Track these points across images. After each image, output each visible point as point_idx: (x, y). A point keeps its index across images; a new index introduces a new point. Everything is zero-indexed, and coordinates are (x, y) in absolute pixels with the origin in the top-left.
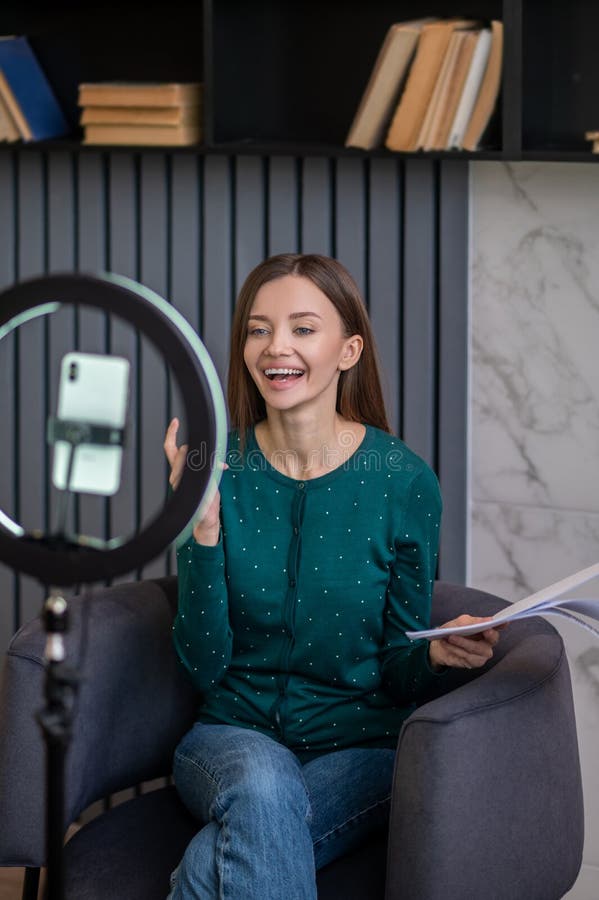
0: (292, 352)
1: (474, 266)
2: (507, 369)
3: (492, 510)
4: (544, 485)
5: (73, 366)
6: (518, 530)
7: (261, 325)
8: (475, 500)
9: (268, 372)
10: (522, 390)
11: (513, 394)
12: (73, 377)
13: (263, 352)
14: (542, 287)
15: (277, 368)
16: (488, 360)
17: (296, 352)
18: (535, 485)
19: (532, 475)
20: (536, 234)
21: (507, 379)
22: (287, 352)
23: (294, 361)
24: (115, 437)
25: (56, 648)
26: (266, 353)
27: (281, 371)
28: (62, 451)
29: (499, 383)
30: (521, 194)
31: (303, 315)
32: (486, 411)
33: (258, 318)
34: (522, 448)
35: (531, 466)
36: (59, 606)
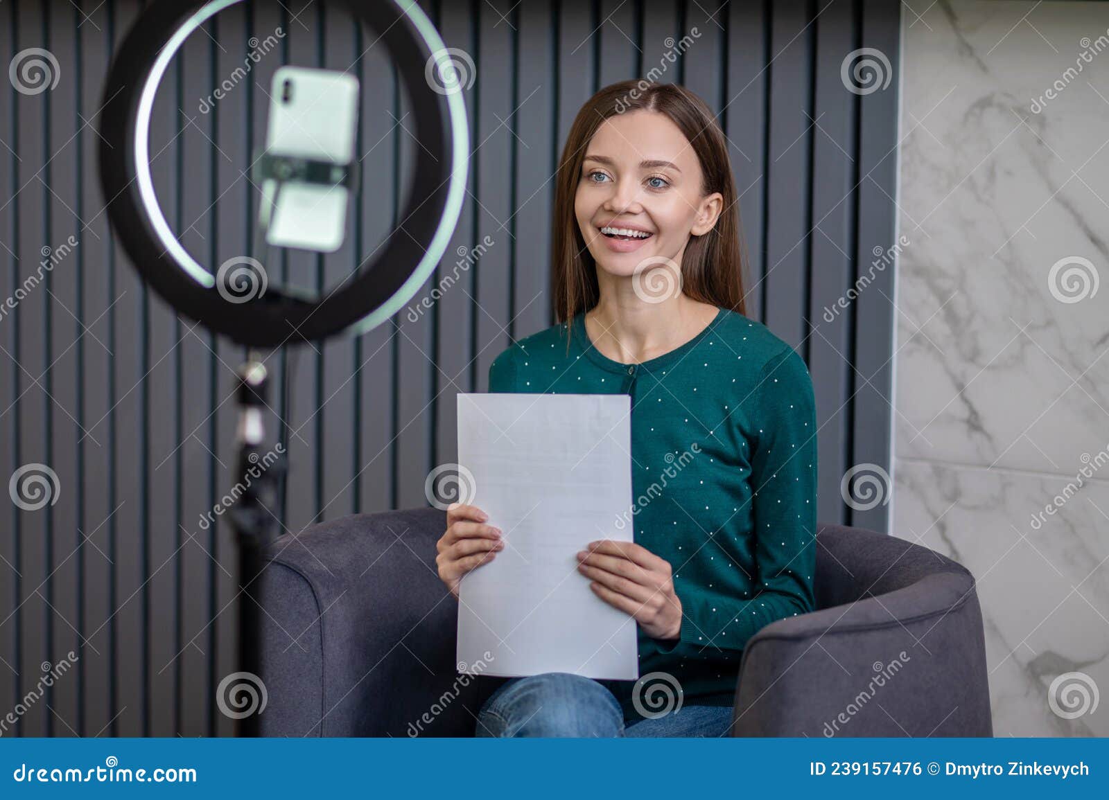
0: (641, 210)
1: (904, 147)
2: (945, 284)
3: (922, 470)
4: (990, 437)
5: (287, 84)
6: (954, 496)
7: (601, 168)
8: (898, 457)
9: (605, 230)
10: (962, 312)
11: (951, 316)
12: (286, 99)
13: (602, 206)
14: (991, 174)
15: (619, 228)
16: (919, 271)
17: (645, 210)
18: (977, 436)
19: (974, 423)
20: (984, 103)
21: (943, 296)
22: (635, 209)
23: (642, 222)
24: (337, 175)
25: (253, 427)
26: (607, 207)
27: (623, 232)
28: (269, 189)
29: (933, 299)
30: (967, 50)
31: (657, 164)
32: (917, 339)
33: (597, 159)
34: (960, 387)
35: (974, 412)
36: (256, 374)
